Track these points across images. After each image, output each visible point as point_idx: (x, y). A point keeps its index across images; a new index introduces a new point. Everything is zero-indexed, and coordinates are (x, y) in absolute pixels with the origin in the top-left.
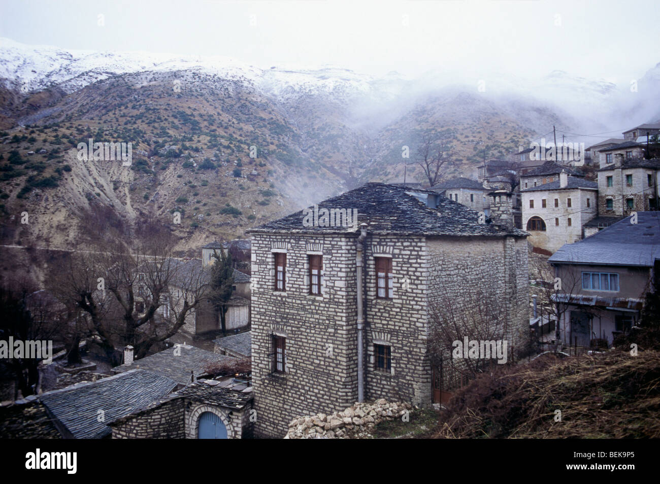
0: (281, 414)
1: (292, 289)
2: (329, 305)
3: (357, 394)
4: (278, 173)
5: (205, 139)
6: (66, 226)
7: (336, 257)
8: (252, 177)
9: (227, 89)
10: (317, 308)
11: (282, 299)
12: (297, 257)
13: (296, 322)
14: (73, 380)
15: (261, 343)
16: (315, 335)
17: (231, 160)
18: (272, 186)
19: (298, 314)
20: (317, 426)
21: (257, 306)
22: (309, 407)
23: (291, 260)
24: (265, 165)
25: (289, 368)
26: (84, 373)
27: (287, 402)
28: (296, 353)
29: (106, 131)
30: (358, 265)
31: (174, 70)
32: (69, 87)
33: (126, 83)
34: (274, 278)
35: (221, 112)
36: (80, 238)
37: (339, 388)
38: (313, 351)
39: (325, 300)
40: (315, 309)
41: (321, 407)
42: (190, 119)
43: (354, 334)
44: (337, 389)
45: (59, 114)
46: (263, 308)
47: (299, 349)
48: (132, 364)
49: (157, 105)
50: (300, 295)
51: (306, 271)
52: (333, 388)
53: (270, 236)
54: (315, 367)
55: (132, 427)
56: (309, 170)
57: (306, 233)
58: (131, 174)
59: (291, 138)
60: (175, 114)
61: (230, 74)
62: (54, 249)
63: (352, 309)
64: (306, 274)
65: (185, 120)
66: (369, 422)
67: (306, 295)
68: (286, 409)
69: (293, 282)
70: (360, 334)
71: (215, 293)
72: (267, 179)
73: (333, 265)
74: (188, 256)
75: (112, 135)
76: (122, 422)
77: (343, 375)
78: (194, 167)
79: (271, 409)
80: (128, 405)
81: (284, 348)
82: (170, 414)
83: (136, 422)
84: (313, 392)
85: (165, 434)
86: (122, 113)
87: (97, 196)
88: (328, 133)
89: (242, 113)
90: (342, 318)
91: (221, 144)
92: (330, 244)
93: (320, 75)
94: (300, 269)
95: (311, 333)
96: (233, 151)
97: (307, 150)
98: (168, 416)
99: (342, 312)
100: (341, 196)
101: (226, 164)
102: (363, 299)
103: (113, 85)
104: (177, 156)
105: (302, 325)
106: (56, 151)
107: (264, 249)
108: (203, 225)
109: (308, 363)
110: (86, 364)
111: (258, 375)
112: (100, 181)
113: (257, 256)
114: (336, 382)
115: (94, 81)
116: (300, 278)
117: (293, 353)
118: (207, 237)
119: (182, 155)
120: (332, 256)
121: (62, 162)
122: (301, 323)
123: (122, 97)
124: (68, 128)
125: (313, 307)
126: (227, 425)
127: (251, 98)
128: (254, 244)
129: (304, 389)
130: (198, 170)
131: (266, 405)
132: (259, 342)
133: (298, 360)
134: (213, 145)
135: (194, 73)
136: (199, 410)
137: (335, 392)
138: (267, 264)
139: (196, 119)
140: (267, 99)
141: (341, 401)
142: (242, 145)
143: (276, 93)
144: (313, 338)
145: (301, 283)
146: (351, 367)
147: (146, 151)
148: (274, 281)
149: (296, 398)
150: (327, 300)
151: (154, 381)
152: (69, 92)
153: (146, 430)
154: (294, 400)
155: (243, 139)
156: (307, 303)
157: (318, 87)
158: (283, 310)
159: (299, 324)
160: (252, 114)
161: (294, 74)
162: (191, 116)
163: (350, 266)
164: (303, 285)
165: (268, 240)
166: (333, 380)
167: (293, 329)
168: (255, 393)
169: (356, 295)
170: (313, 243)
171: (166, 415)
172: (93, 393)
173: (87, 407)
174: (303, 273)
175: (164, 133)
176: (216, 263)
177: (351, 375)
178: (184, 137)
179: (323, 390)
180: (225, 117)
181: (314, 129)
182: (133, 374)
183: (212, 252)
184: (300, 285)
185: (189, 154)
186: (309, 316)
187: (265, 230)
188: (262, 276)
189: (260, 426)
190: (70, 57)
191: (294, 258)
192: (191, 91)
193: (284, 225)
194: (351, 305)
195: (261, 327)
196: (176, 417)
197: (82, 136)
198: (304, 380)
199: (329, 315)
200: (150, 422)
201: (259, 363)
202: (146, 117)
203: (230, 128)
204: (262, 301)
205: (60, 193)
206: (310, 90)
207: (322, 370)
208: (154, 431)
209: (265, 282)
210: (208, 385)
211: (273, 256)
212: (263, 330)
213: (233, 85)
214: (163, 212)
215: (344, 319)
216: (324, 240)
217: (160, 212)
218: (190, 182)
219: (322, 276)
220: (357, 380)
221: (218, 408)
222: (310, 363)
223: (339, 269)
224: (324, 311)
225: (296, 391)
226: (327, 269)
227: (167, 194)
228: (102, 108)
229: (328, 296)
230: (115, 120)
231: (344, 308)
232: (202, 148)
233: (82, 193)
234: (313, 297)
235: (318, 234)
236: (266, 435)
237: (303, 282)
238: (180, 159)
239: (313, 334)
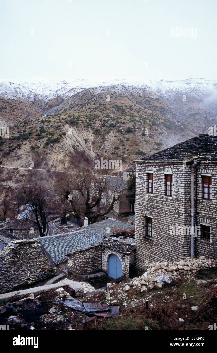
0: (149, 258)
1: (156, 192)
2: (176, 201)
3: (190, 252)
4: (165, 134)
5: (128, 118)
6: (64, 161)
7: (180, 175)
8: (151, 136)
9: (139, 92)
10: (169, 203)
11: (151, 197)
12: (159, 175)
13: (158, 210)
14: (60, 232)
15: (140, 220)
16: (168, 218)
17: (141, 128)
18: (161, 140)
19: (159, 206)
20: (163, 268)
21: (138, 201)
22: (164, 256)
23: (156, 177)
24: (158, 130)
25: (154, 235)
26: (65, 229)
27: (153, 252)
28: (157, 227)
29: (82, 116)
30: (192, 180)
31: (113, 85)
32: (65, 96)
33: (91, 92)
34: (147, 186)
35: (136, 104)
36: (70, 166)
37: (180, 248)
38: (167, 226)
39: (173, 199)
40: (168, 204)
41: (170, 257)
42: (121, 108)
43: (189, 218)
44: (179, 248)
45: (61, 109)
46: (141, 202)
47: (159, 224)
48: (87, 226)
49: (105, 102)
50: (160, 196)
51: (163, 183)
52: (177, 247)
53: (145, 164)
54: (167, 235)
55: (76, 258)
56: (181, 132)
57: (163, 162)
58: (93, 136)
59: (171, 116)
60: (113, 106)
61: (140, 85)
62: (58, 171)
63: (188, 204)
64: (163, 184)
65: (118, 109)
66: (193, 269)
67: (163, 195)
68: (152, 256)
69: (157, 189)
70: (193, 219)
71: (129, 193)
72: (159, 137)
73: (178, 180)
74: (119, 175)
75: (84, 118)
76: (72, 255)
77: (182, 241)
78: (122, 132)
79: (144, 255)
80: (78, 246)
81: (152, 224)
82: (95, 253)
83: (78, 256)
84: (166, 248)
85: (92, 263)
86: (89, 107)
87: (77, 147)
88: (191, 112)
89: (147, 104)
90: (182, 209)
91: (136, 120)
92: (177, 168)
93: (186, 82)
94: (160, 182)
95: (165, 216)
96: (142, 123)
97: (179, 121)
98: (93, 254)
99: (182, 206)
100: (185, 142)
101: (138, 130)
102: (195, 199)
103: (84, 94)
104: (114, 126)
105: (161, 212)
106: (59, 126)
107: (142, 171)
108: (127, 160)
109: (164, 232)
110: (69, 225)
111: (138, 237)
112: (79, 140)
113: (139, 174)
114: (178, 244)
115: (76, 92)
116: (160, 186)
117: (156, 226)
118: (129, 166)
119: (117, 126)
120: (178, 175)
121: (62, 131)
122: (160, 211)
123: (89, 99)
124: (64, 116)
125: (167, 202)
126: (122, 262)
127: (151, 96)
128: (137, 168)
129: (161, 247)
130: (124, 133)
131: (142, 253)
132: (139, 220)
133: (159, 231)
134: (132, 120)
135: (122, 86)
136: (109, 252)
137: (178, 250)
138: (144, 179)
139: (124, 108)
140: (159, 96)
141: (181, 255)
142: (146, 120)
143: (163, 93)
144: (167, 220)
145: (161, 189)
146: (187, 236)
147: (99, 124)
148: (147, 188)
149: (157, 251)
150: (174, 199)
151: (93, 236)
152: (65, 99)
153: (83, 260)
154: (156, 252)
155: (147, 117)
156: (164, 200)
157: (185, 89)
158: (151, 203)
159: (159, 211)
160: (151, 104)
161: (173, 83)
162: (121, 107)
163: (187, 181)
164: (162, 190)
165: (144, 166)
166: (177, 243)
167: (157, 214)
168: (137, 246)
169: (191, 197)
170: (167, 168)
171: (92, 253)
172: (62, 239)
173: (59, 246)
174: (162, 184)
175: (108, 116)
176: (130, 179)
177: (187, 241)
178: (118, 117)
179: (171, 248)
180: (138, 107)
181: (184, 110)
182: (83, 232)
183: (128, 173)
184: (160, 190)
185: (120, 125)
186: (165, 207)
187: (142, 161)
188: (141, 185)
189: (139, 264)
190: (66, 83)
191: (157, 175)
192: (121, 95)
193: (153, 158)
194: (187, 202)
195: (140, 212)
196: (98, 255)
197: (70, 119)
198: (162, 242)
199: (176, 207)
200: (85, 256)
201: (139, 231)
202: (100, 108)
203: (140, 112)
204: (141, 198)
205: (61, 145)
206: (181, 90)
207: (171, 237)
208: (86, 261)
209: (143, 188)
210: (114, 240)
211: (147, 175)
212: (141, 213)
213: (141, 90)
214: (108, 154)
215: (183, 210)
216: (173, 166)
217: (106, 154)
218: (120, 139)
219: (172, 185)
220: (190, 244)
221: (118, 253)
222: (165, 233)
223: (181, 182)
224: (173, 205)
225: (157, 247)
226: (175, 182)
227: (109, 145)
228: (80, 105)
229: (175, 197)
230: (85, 110)
231: (184, 203)
232: (126, 122)
233: (71, 145)
234: (167, 197)
235: (170, 163)
236: (142, 269)
237: (162, 188)
238: (116, 128)
239: (167, 217)
